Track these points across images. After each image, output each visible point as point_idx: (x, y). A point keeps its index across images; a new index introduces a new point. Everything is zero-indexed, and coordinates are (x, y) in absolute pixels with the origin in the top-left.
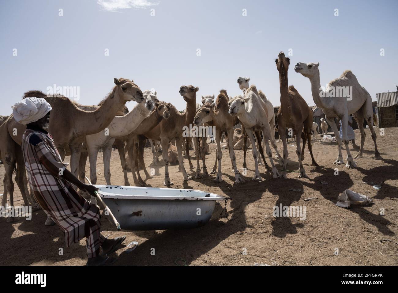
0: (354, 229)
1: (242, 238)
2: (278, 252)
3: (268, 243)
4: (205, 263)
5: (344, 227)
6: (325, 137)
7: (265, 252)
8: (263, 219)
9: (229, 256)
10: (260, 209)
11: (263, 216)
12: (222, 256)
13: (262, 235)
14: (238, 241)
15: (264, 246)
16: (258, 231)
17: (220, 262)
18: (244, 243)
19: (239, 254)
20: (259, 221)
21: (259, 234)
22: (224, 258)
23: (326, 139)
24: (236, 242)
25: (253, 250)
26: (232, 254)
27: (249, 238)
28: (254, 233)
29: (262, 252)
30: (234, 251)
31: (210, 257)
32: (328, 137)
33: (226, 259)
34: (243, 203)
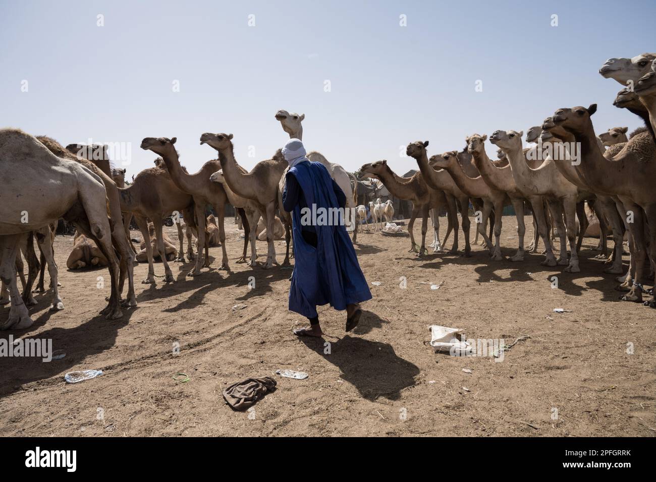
0: (398, 331)
1: (263, 347)
2: (307, 358)
3: (295, 350)
4: (214, 375)
5: (386, 329)
6: (389, 225)
7: (291, 360)
8: (292, 326)
9: (246, 365)
10: (289, 315)
11: (293, 322)
12: (236, 366)
13: (289, 343)
14: (258, 350)
15: (290, 354)
16: (285, 339)
17: (234, 372)
18: (265, 352)
19: (259, 363)
20: (287, 328)
21: (286, 342)
22: (240, 368)
23: (389, 228)
24: (256, 351)
25: (277, 358)
26: (250, 363)
27: (273, 346)
28: (279, 341)
29: (287, 360)
30: (253, 360)
31: (221, 368)
32: (392, 225)
33: (242, 369)
34: (268, 309)
